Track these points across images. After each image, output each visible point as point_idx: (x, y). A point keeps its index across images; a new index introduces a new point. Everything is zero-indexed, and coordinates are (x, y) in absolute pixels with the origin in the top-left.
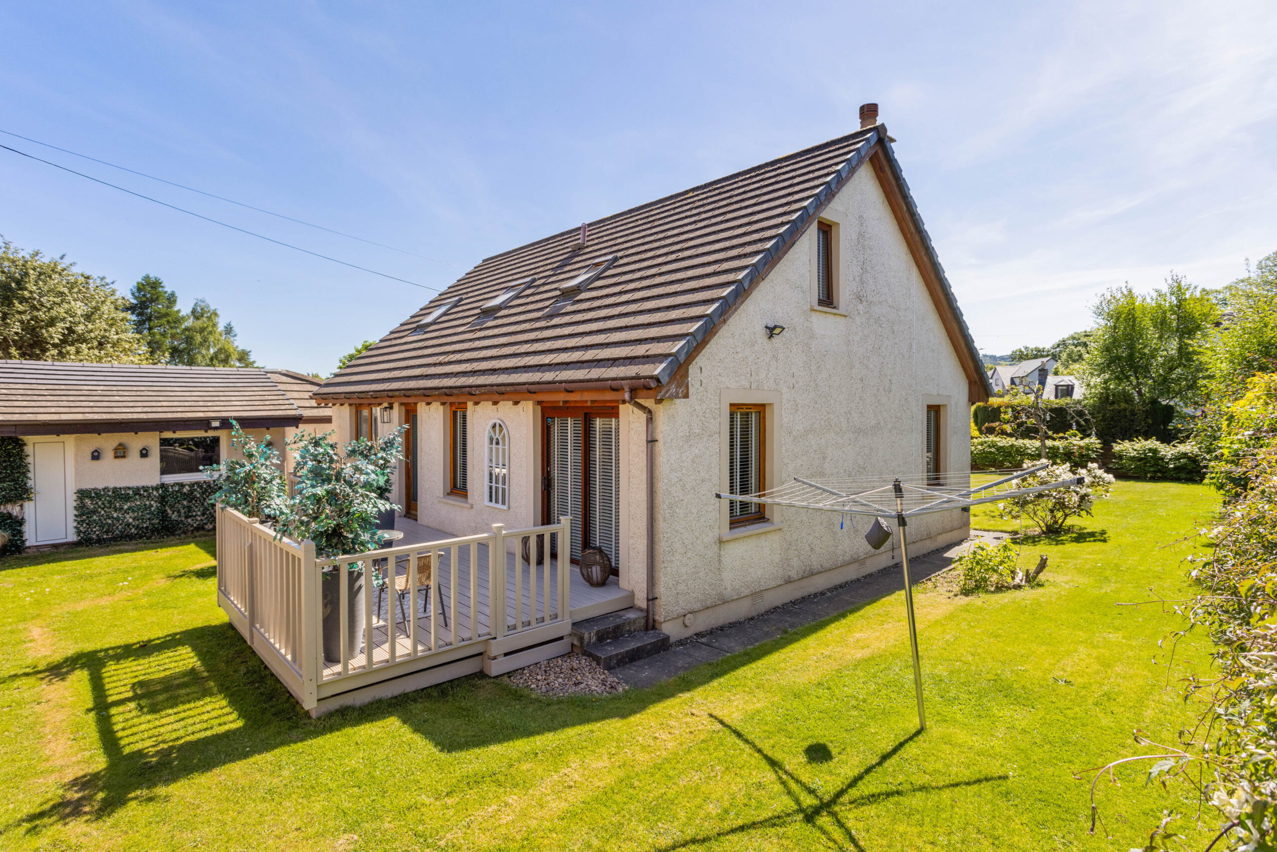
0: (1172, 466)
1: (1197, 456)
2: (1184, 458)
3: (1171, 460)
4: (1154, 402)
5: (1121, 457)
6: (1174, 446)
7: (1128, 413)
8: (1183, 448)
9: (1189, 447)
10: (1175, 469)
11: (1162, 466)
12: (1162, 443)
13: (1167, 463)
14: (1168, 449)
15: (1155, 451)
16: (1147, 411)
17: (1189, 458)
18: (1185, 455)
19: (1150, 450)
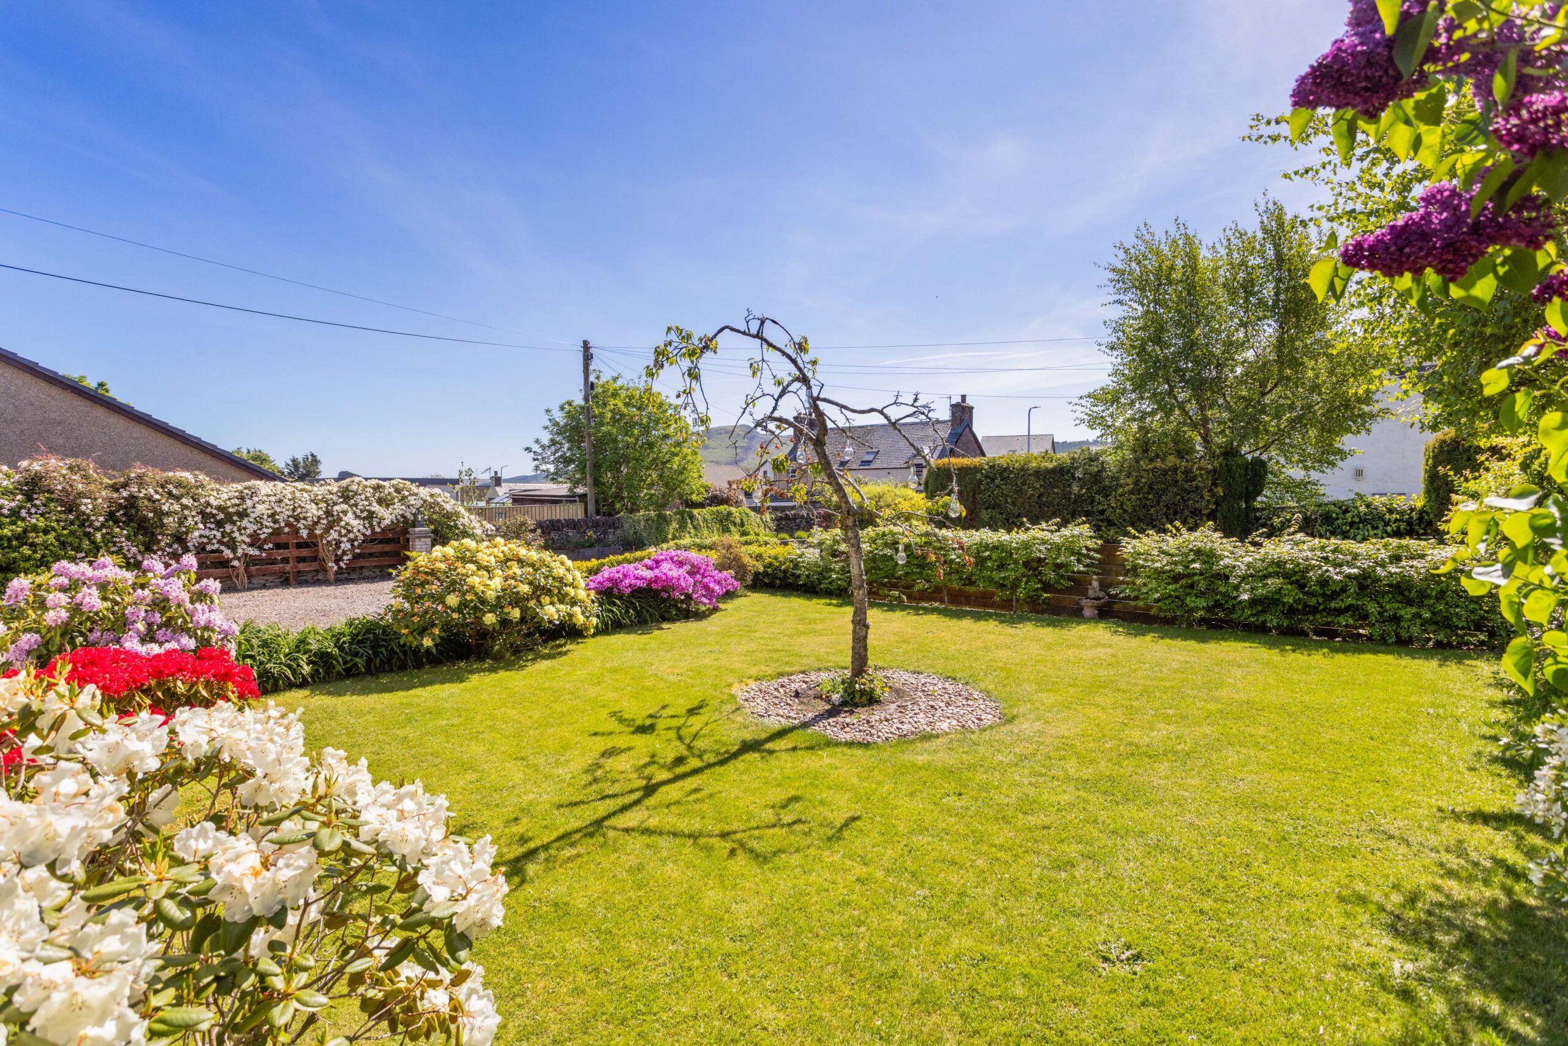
0: (1245, 597)
1: (1308, 569)
2: (1277, 574)
3: (1244, 578)
4: (1230, 453)
5: (1134, 570)
6: (1255, 544)
7: (1180, 476)
8: (1278, 549)
9: (1287, 548)
10: (1253, 602)
11: (1225, 595)
12: (1227, 535)
13: (1236, 588)
14: (1240, 552)
15: (1208, 556)
16: (1215, 470)
17: (1287, 576)
18: (1278, 567)
19: (1198, 552)
